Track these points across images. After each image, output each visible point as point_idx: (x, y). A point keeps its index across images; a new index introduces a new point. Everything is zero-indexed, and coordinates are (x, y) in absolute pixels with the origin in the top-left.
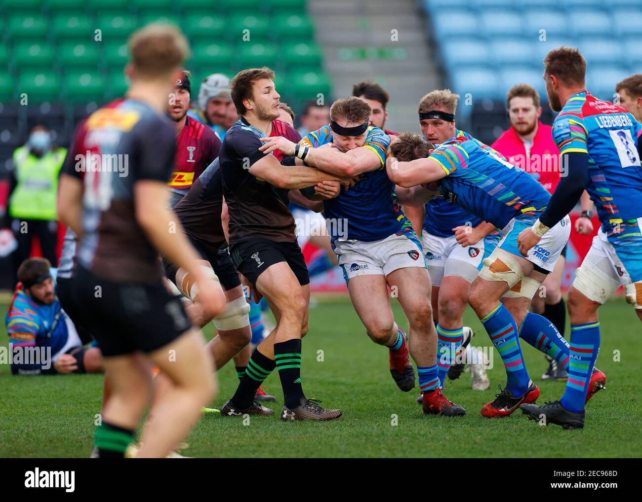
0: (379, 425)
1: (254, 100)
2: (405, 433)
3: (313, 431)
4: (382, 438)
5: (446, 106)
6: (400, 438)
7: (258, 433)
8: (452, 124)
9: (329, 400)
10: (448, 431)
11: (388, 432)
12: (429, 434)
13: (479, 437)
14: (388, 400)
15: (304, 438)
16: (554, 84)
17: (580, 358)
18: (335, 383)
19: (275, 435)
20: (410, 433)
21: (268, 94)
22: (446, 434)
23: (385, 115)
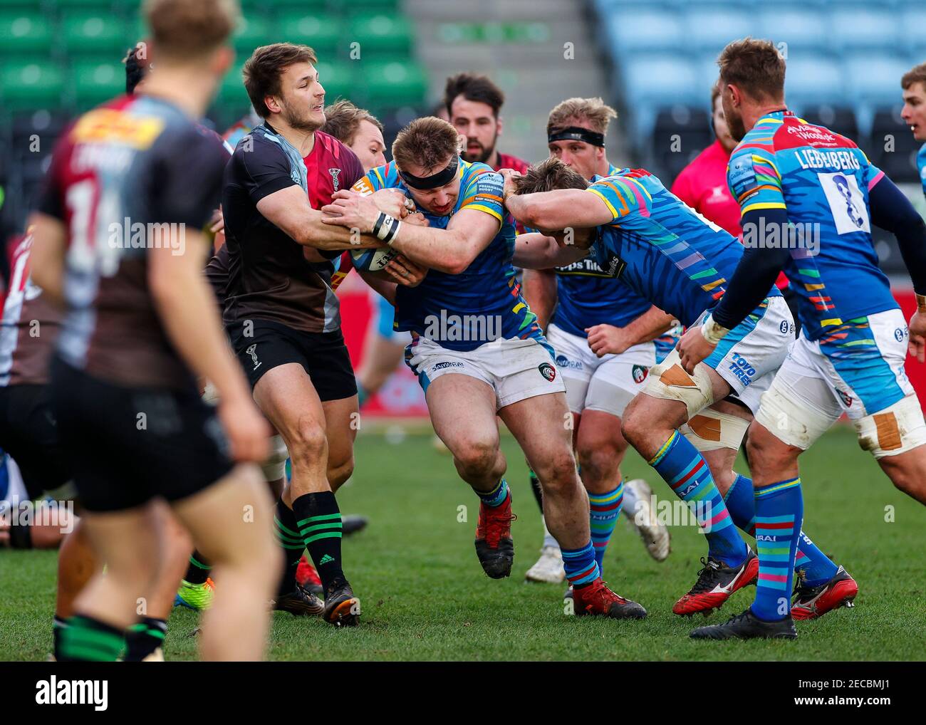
0: (504, 633)
1: (282, 98)
2: (547, 645)
3: (398, 641)
4: (509, 654)
5: (591, 120)
6: (539, 654)
7: (309, 645)
8: (601, 151)
9: (424, 592)
10: (615, 642)
11: (519, 644)
12: (585, 647)
13: (667, 652)
14: (519, 593)
15: (385, 655)
16: (734, 98)
17: (775, 537)
18: (433, 565)
19: (336, 649)
20: (554, 645)
21: (305, 89)
22: (613, 647)
23: (498, 127)
